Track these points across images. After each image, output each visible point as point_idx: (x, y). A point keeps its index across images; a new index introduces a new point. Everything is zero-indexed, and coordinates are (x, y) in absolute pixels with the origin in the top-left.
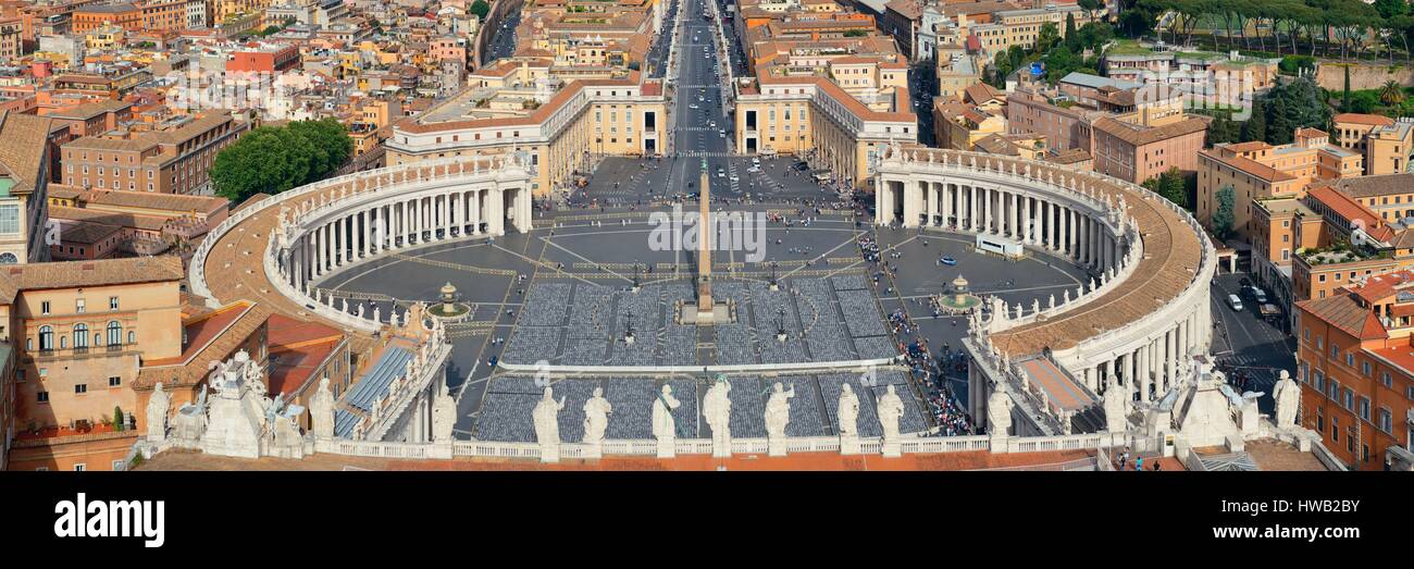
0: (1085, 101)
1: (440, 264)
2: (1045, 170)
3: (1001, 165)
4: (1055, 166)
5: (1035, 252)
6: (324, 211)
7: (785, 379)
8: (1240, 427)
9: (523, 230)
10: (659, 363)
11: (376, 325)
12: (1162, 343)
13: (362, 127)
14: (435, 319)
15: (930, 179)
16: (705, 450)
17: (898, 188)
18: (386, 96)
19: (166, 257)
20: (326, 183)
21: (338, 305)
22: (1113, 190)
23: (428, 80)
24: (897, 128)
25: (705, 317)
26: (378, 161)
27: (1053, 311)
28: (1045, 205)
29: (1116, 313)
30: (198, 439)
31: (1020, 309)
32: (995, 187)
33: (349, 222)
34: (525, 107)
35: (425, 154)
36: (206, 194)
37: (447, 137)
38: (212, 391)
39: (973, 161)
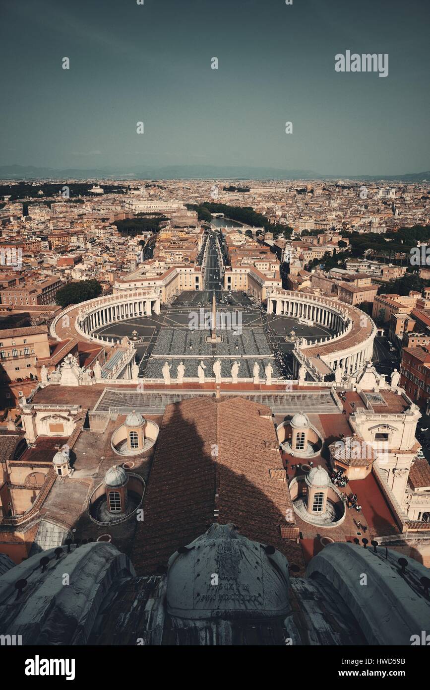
0: (337, 277)
1: (132, 324)
2: (322, 299)
3: (308, 297)
4: (326, 298)
5: (317, 325)
6: (93, 309)
7: (237, 360)
8: (378, 385)
9: (158, 314)
10: (200, 354)
11: (112, 344)
12: (356, 356)
13: (105, 281)
14: (131, 341)
15: (285, 300)
16: (214, 381)
17: (275, 303)
18: (112, 272)
19: (42, 326)
20: (94, 300)
21: (100, 338)
22: (344, 307)
23: (125, 266)
24: (275, 283)
25: (214, 341)
26: (110, 292)
27: (321, 343)
28: (322, 310)
29: (342, 346)
30: (59, 381)
31: (311, 342)
32: (306, 303)
33: (102, 311)
34: (157, 275)
35: (126, 290)
36: (54, 304)
37: (132, 284)
38: (61, 367)
39: (299, 295)
